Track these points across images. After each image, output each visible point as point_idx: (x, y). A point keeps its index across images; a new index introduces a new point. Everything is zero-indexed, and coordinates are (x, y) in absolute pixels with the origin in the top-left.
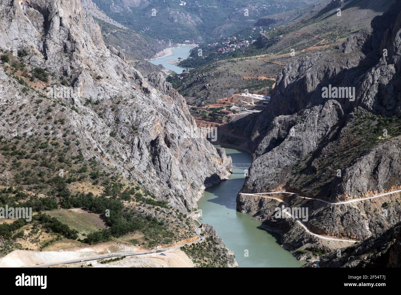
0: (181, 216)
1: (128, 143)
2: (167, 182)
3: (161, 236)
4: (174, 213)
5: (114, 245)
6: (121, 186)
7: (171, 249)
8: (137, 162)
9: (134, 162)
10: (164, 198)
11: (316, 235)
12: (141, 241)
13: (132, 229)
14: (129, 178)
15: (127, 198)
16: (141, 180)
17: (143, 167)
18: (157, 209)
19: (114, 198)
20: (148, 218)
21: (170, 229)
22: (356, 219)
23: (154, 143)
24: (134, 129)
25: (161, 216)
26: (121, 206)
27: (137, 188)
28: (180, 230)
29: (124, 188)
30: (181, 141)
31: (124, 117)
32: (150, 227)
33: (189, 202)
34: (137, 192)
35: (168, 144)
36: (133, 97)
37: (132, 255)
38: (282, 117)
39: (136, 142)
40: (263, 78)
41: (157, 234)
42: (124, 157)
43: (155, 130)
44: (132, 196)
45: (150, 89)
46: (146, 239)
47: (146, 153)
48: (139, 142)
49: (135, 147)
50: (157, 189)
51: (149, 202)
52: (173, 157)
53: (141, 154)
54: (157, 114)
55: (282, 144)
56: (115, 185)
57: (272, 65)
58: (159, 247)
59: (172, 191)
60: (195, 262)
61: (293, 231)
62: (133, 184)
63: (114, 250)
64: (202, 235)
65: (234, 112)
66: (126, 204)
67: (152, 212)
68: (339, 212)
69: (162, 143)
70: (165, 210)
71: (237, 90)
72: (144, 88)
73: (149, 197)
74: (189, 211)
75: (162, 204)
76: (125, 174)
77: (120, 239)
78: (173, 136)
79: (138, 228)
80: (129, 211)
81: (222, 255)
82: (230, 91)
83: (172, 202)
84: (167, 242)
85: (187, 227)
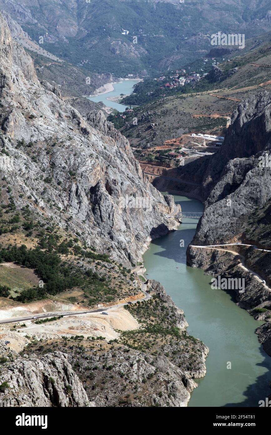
0: (125, 271)
1: (65, 190)
2: (109, 234)
3: (102, 293)
4: (117, 268)
5: (50, 303)
6: (57, 238)
7: (114, 308)
8: (75, 211)
9: (72, 212)
10: (106, 252)
12: (81, 299)
13: (70, 286)
14: (66, 229)
15: (64, 251)
16: (80, 232)
17: (82, 216)
18: (98, 264)
19: (50, 251)
20: (88, 273)
21: (112, 285)
23: (94, 190)
24: (72, 174)
25: (103, 271)
26: (58, 260)
27: (76, 241)
28: (123, 287)
29: (61, 240)
30: (125, 188)
31: (60, 161)
32: (90, 283)
33: (133, 256)
34: (75, 244)
35: (110, 190)
36: (70, 139)
37: (71, 315)
38: (237, 160)
39: (74, 188)
40: (216, 116)
41: (98, 291)
42: (60, 205)
43: (95, 175)
44: (70, 249)
45: (89, 130)
46: (86, 297)
47: (86, 201)
48: (77, 189)
49: (73, 194)
50: (97, 241)
51: (89, 255)
52: (115, 205)
53: (80, 203)
54: (97, 158)
55: (237, 191)
56: (51, 237)
57: (226, 102)
58: (100, 306)
59: (114, 243)
60: (140, 322)
61: (250, 287)
62: (70, 236)
63: (50, 308)
64: (148, 292)
65: (183, 154)
66: (63, 257)
67: (92, 267)
69: (103, 189)
70: (106, 264)
71: (187, 130)
72: (82, 129)
73: (88, 250)
74: (134, 265)
75: (104, 258)
76: (62, 225)
77: (56, 297)
78: (115, 182)
79: (77, 285)
80: (66, 266)
81: (171, 314)
82: (179, 131)
83: (114, 255)
84: (109, 300)
85: (131, 283)
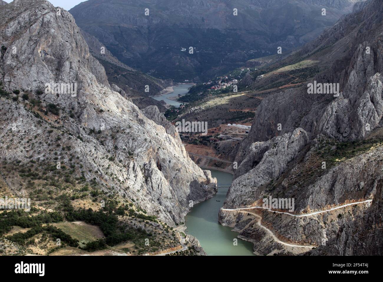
0: (168, 229)
1: (125, 166)
2: (158, 200)
3: (149, 245)
4: (161, 226)
5: (109, 252)
6: (117, 203)
8: (132, 183)
9: (130, 183)
10: (155, 214)
11: (282, 243)
12: (132, 249)
13: (125, 240)
14: (124, 196)
15: (121, 213)
16: (135, 199)
17: (138, 187)
18: (147, 223)
19: (110, 212)
20: (139, 230)
21: (157, 239)
22: (315, 228)
24: (130, 154)
25: (150, 228)
26: (116, 220)
27: (131, 205)
28: (166, 240)
29: (120, 205)
30: (172, 164)
31: (121, 145)
32: (140, 237)
33: (177, 217)
34: (130, 208)
35: (160, 167)
36: (130, 127)
38: (258, 143)
39: (131, 165)
40: (247, 110)
42: (121, 178)
43: (148, 155)
44: (126, 212)
45: (145, 120)
46: (136, 248)
47: (140, 175)
48: (134, 166)
49: (131, 169)
50: (149, 206)
51: (140, 216)
52: (163, 178)
53: (136, 176)
54: (150, 142)
55: (258, 166)
56: (112, 202)
57: (254, 100)
59: (162, 208)
61: (264, 240)
62: (127, 201)
64: (186, 244)
65: (221, 139)
66: (120, 218)
67: (142, 225)
68: (302, 223)
69: (154, 166)
70: (153, 223)
71: (224, 121)
72: (140, 120)
73: (141, 212)
74: (177, 225)
75: (152, 218)
76: (121, 193)
77: (114, 248)
78: (164, 160)
79: (130, 239)
80: (122, 224)
82: (218, 122)
83: (162, 216)
84: (154, 250)
85: (172, 237)
